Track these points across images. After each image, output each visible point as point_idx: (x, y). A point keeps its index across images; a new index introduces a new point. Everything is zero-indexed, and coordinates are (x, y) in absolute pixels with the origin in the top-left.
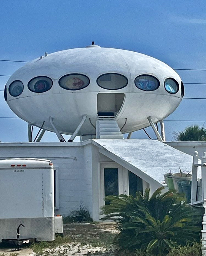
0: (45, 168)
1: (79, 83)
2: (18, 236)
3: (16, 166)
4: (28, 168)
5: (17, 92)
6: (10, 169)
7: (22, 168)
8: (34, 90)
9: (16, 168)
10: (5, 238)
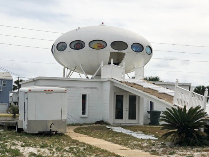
0: (63, 92)
1: (101, 46)
2: (51, 130)
3: (47, 91)
4: (54, 92)
5: (62, 49)
6: (44, 92)
7: (50, 92)
8: (73, 48)
9: (47, 92)
10: (40, 131)
